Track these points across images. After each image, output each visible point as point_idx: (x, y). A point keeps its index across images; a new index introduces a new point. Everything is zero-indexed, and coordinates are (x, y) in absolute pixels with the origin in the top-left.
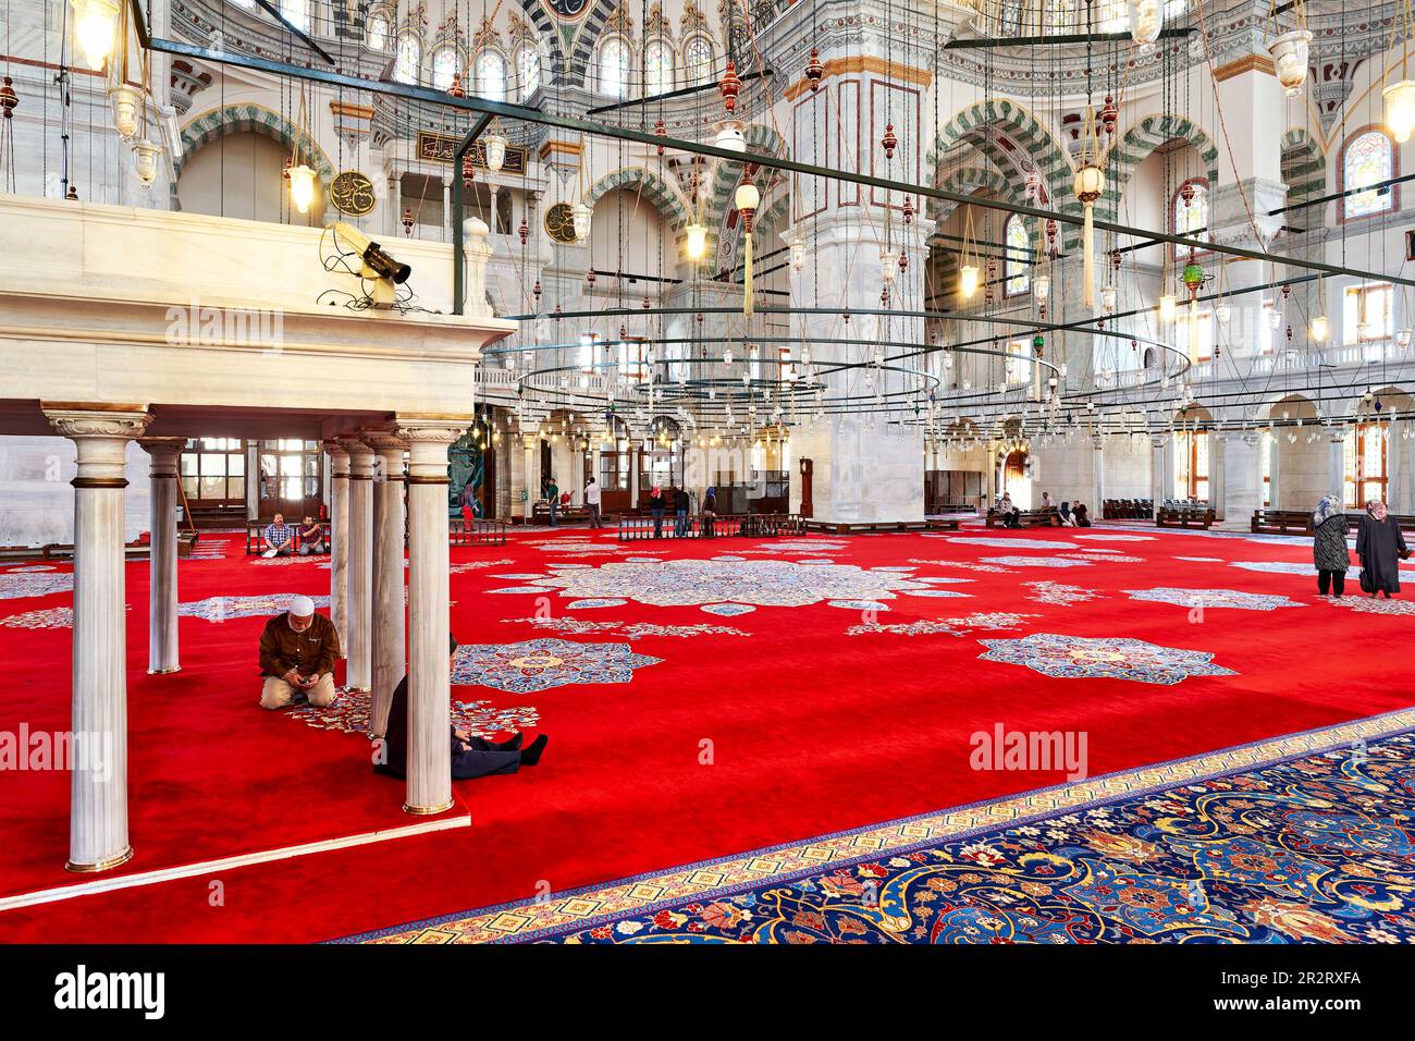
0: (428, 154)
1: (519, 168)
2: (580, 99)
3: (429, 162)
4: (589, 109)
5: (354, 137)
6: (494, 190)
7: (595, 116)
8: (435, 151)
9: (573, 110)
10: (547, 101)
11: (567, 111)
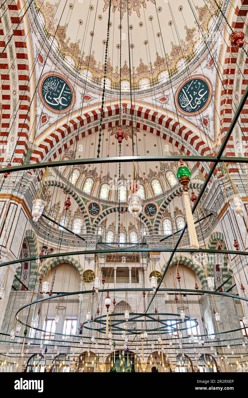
0: (109, 261)
1: (137, 261)
2: (157, 238)
3: (110, 263)
4: (160, 240)
5: (89, 260)
6: (130, 269)
7: (162, 242)
8: (111, 259)
9: (155, 241)
10: (147, 240)
11: (154, 242)
